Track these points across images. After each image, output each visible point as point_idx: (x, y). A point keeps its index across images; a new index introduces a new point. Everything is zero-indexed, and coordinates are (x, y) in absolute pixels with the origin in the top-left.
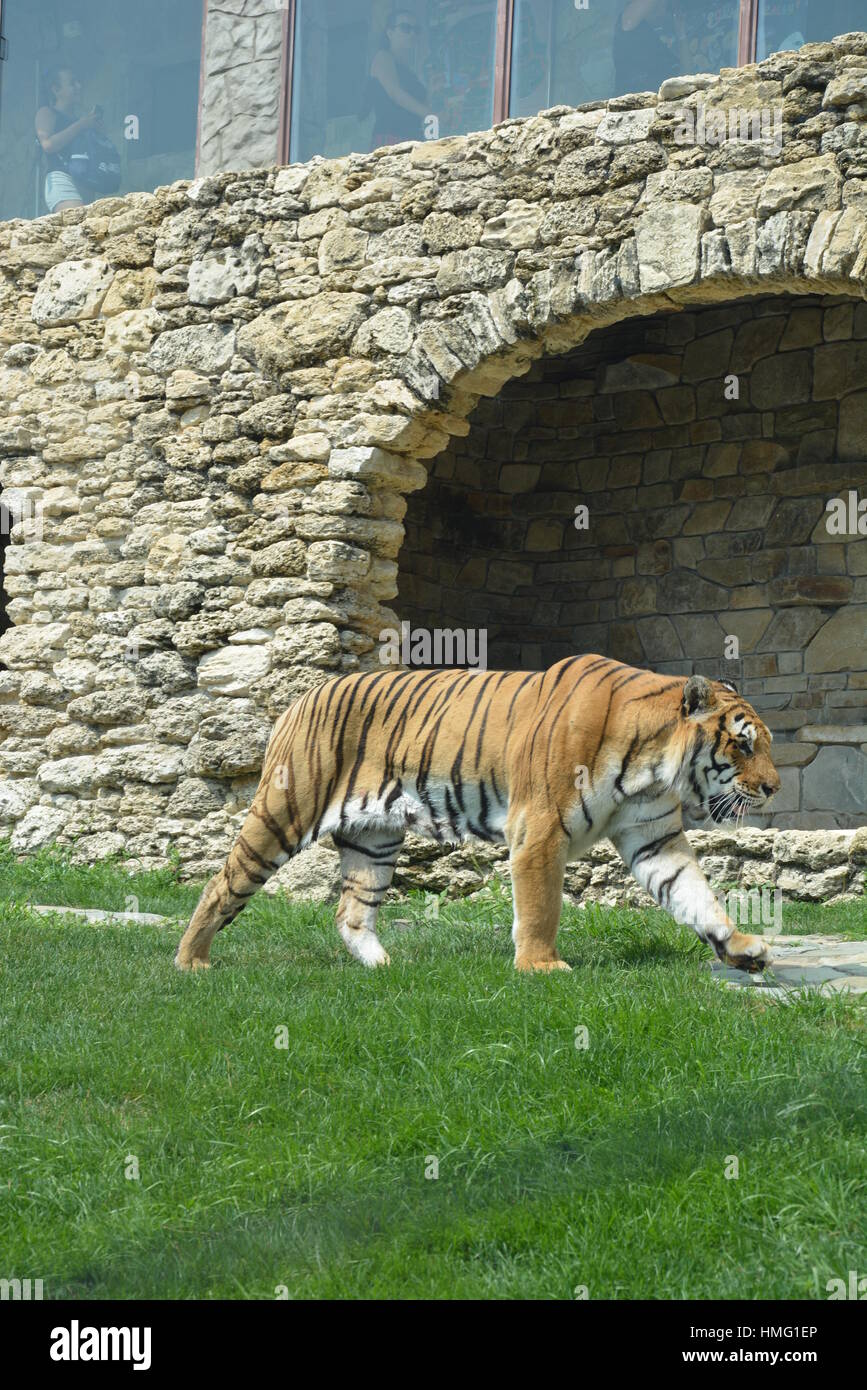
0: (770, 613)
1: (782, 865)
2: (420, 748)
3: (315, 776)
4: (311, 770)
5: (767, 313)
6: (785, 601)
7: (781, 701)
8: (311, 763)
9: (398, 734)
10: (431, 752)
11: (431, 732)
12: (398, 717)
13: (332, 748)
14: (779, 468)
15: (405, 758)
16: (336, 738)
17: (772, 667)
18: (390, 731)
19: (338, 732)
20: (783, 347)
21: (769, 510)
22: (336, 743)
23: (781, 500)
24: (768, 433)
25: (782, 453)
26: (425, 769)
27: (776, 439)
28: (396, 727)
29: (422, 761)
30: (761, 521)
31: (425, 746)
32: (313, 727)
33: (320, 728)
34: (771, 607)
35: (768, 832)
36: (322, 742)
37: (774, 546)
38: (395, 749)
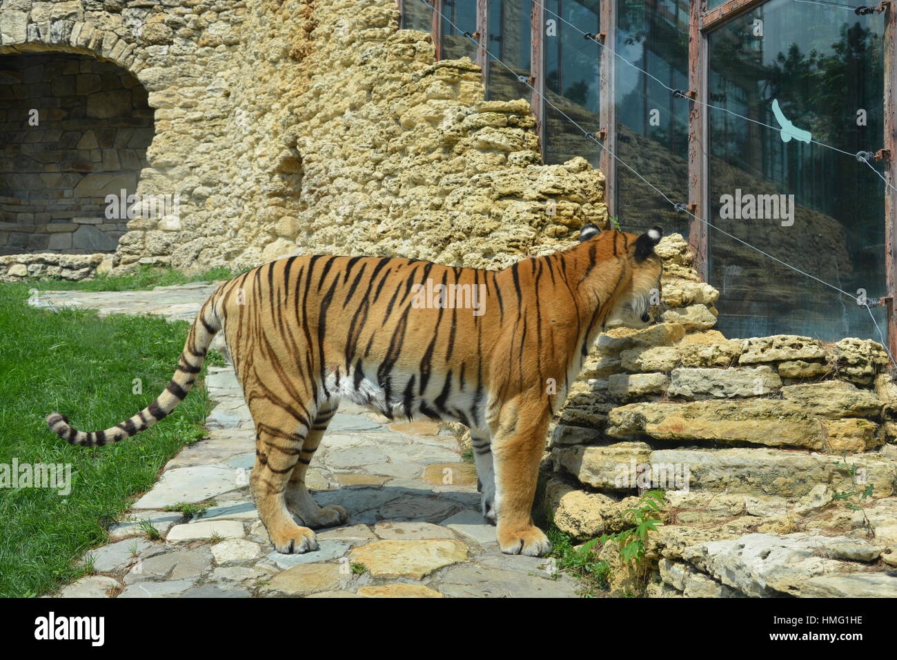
0: (60, 175)
1: (63, 267)
2: (389, 335)
3: (292, 350)
4: (286, 345)
5: (58, 60)
6: (66, 170)
7: (64, 208)
8: (284, 338)
9: (361, 317)
10: (401, 343)
11: (400, 322)
12: (360, 301)
13: (299, 324)
14: (64, 119)
15: (371, 343)
16: (301, 314)
17: (61, 195)
18: (353, 313)
19: (300, 309)
20: (64, 73)
21: (60, 135)
22: (301, 320)
23: (65, 132)
24: (59, 106)
25: (65, 114)
26: (393, 356)
27: (62, 108)
28: (358, 311)
29: (391, 349)
30: (57, 139)
31: (395, 335)
32: (276, 306)
33: (283, 307)
34: (62, 172)
35: (58, 255)
36: (288, 318)
37: (62, 149)
38: (359, 332)
